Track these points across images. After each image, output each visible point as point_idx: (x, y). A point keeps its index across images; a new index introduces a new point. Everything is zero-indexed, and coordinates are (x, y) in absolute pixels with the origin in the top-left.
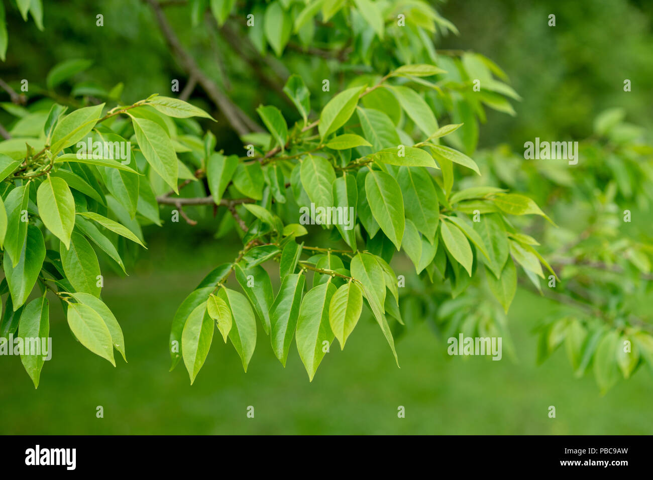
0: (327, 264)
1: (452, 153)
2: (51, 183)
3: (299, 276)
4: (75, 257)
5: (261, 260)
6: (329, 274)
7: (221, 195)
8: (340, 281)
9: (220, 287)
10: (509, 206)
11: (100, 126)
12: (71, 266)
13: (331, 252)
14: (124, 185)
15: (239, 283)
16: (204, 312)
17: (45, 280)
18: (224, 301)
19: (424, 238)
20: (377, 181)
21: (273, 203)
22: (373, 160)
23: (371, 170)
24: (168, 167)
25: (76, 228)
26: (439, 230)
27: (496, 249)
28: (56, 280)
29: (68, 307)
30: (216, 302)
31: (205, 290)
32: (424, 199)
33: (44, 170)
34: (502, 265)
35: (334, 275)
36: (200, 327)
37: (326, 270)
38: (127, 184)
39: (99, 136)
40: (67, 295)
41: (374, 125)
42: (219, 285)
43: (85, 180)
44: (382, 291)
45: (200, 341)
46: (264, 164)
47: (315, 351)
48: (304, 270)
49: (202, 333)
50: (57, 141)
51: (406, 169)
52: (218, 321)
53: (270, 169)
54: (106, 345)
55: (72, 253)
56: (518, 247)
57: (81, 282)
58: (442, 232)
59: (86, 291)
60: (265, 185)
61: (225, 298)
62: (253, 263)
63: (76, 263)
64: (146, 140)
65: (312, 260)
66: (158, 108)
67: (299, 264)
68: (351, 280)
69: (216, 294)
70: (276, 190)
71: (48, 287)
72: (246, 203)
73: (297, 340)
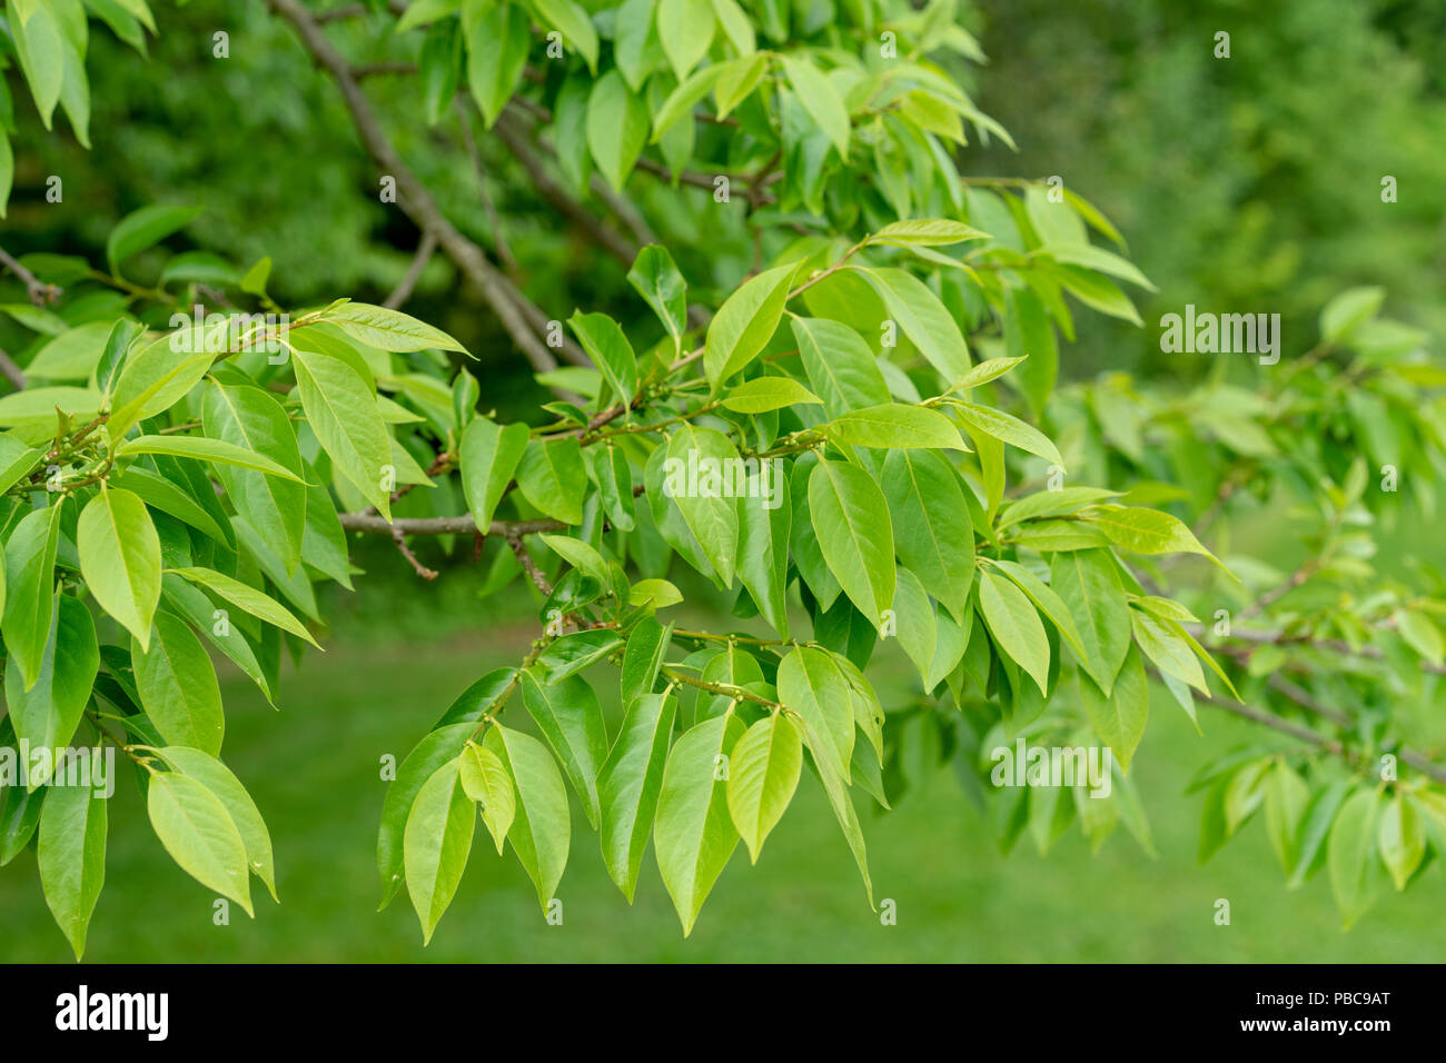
0: (728, 672)
1: (1002, 423)
2: (108, 501)
3: (664, 699)
4: (164, 668)
5: (580, 663)
6: (730, 694)
7: (492, 514)
8: (754, 711)
9: (488, 724)
10: (1131, 535)
11: (221, 367)
12: (154, 687)
13: (735, 642)
14: (273, 501)
15: (531, 714)
16: (453, 782)
17: (98, 717)
18: (497, 759)
19: (942, 609)
20: (836, 484)
21: (606, 529)
22: (825, 437)
23: (822, 459)
24: (369, 462)
25: (163, 601)
26: (975, 588)
27: (1102, 631)
28: (123, 716)
29: (151, 780)
30: (480, 760)
31: (456, 730)
32: (940, 524)
33: (95, 472)
34: (1116, 668)
35: (741, 698)
36: (444, 817)
37: (723, 685)
38: (279, 500)
39: (218, 390)
40: (147, 753)
41: (828, 356)
42: (487, 719)
43: (187, 491)
44: (846, 733)
45: (445, 850)
46: (585, 444)
47: (698, 867)
48: (676, 684)
49: (450, 828)
50: (125, 404)
51: (902, 457)
52: (485, 805)
53: (601, 454)
54: (234, 869)
55: (158, 658)
56: (1150, 625)
57: (178, 724)
58: (982, 596)
59: (190, 743)
60: (591, 488)
61: (501, 751)
62: (562, 670)
63: (167, 681)
64: (323, 403)
65: (692, 661)
66: (349, 330)
67: (665, 672)
68: (778, 709)
69: (479, 742)
70: (614, 503)
71: (105, 734)
72: (546, 530)
73: (658, 843)
